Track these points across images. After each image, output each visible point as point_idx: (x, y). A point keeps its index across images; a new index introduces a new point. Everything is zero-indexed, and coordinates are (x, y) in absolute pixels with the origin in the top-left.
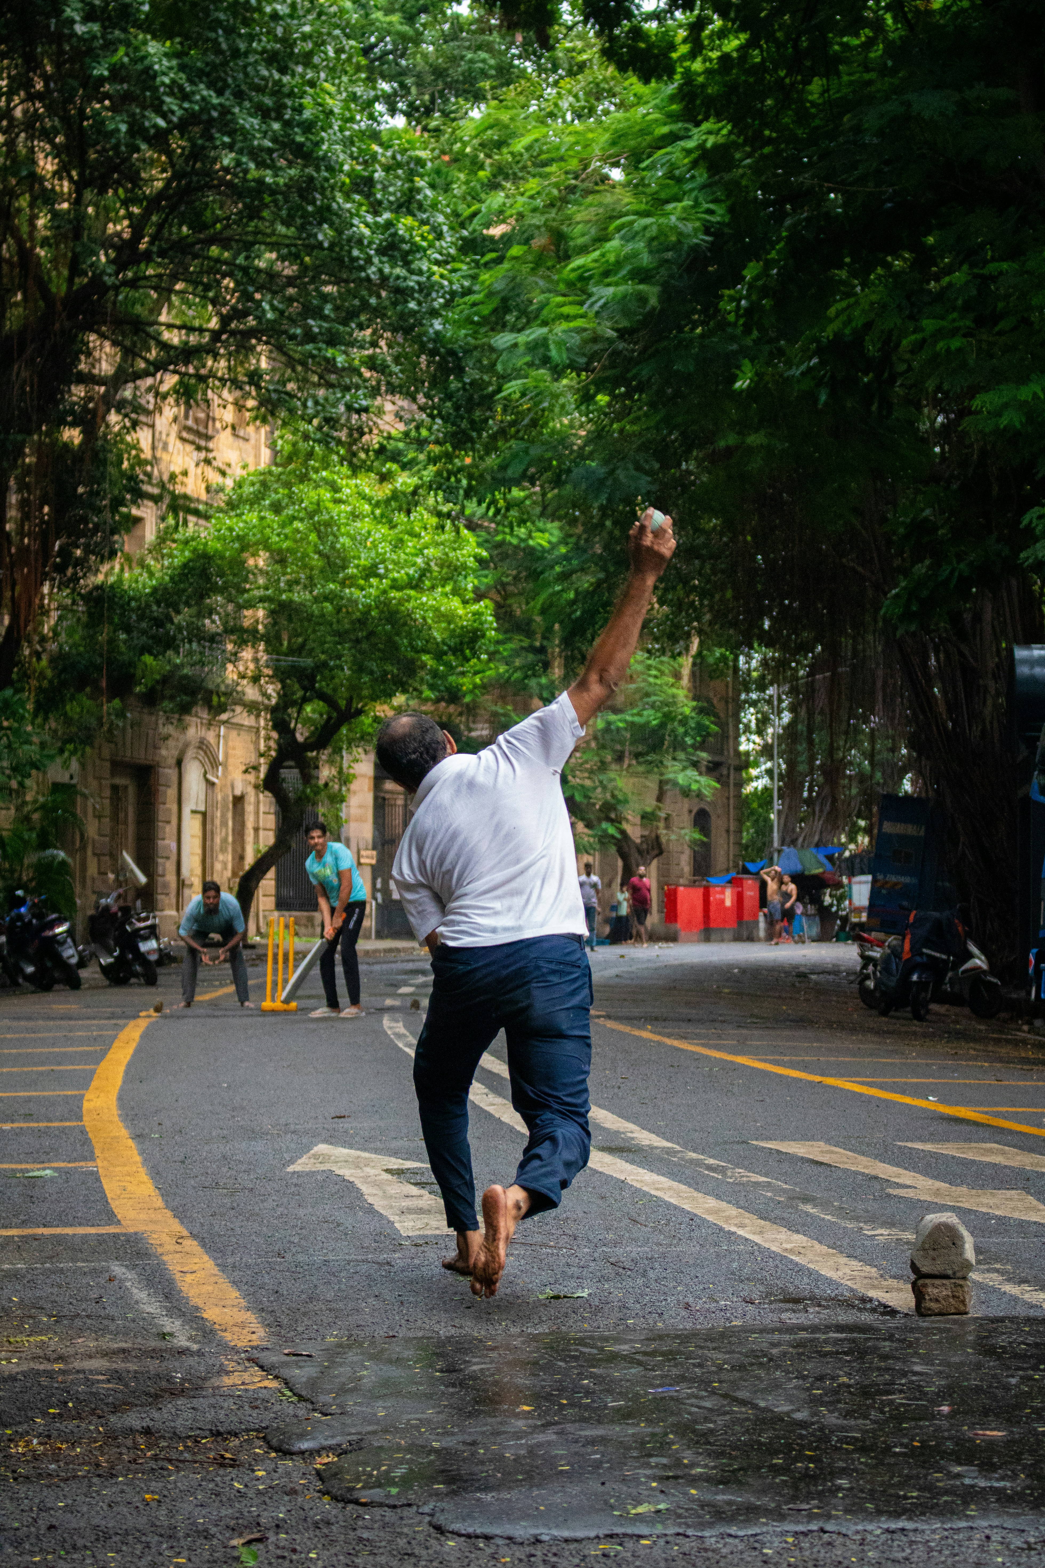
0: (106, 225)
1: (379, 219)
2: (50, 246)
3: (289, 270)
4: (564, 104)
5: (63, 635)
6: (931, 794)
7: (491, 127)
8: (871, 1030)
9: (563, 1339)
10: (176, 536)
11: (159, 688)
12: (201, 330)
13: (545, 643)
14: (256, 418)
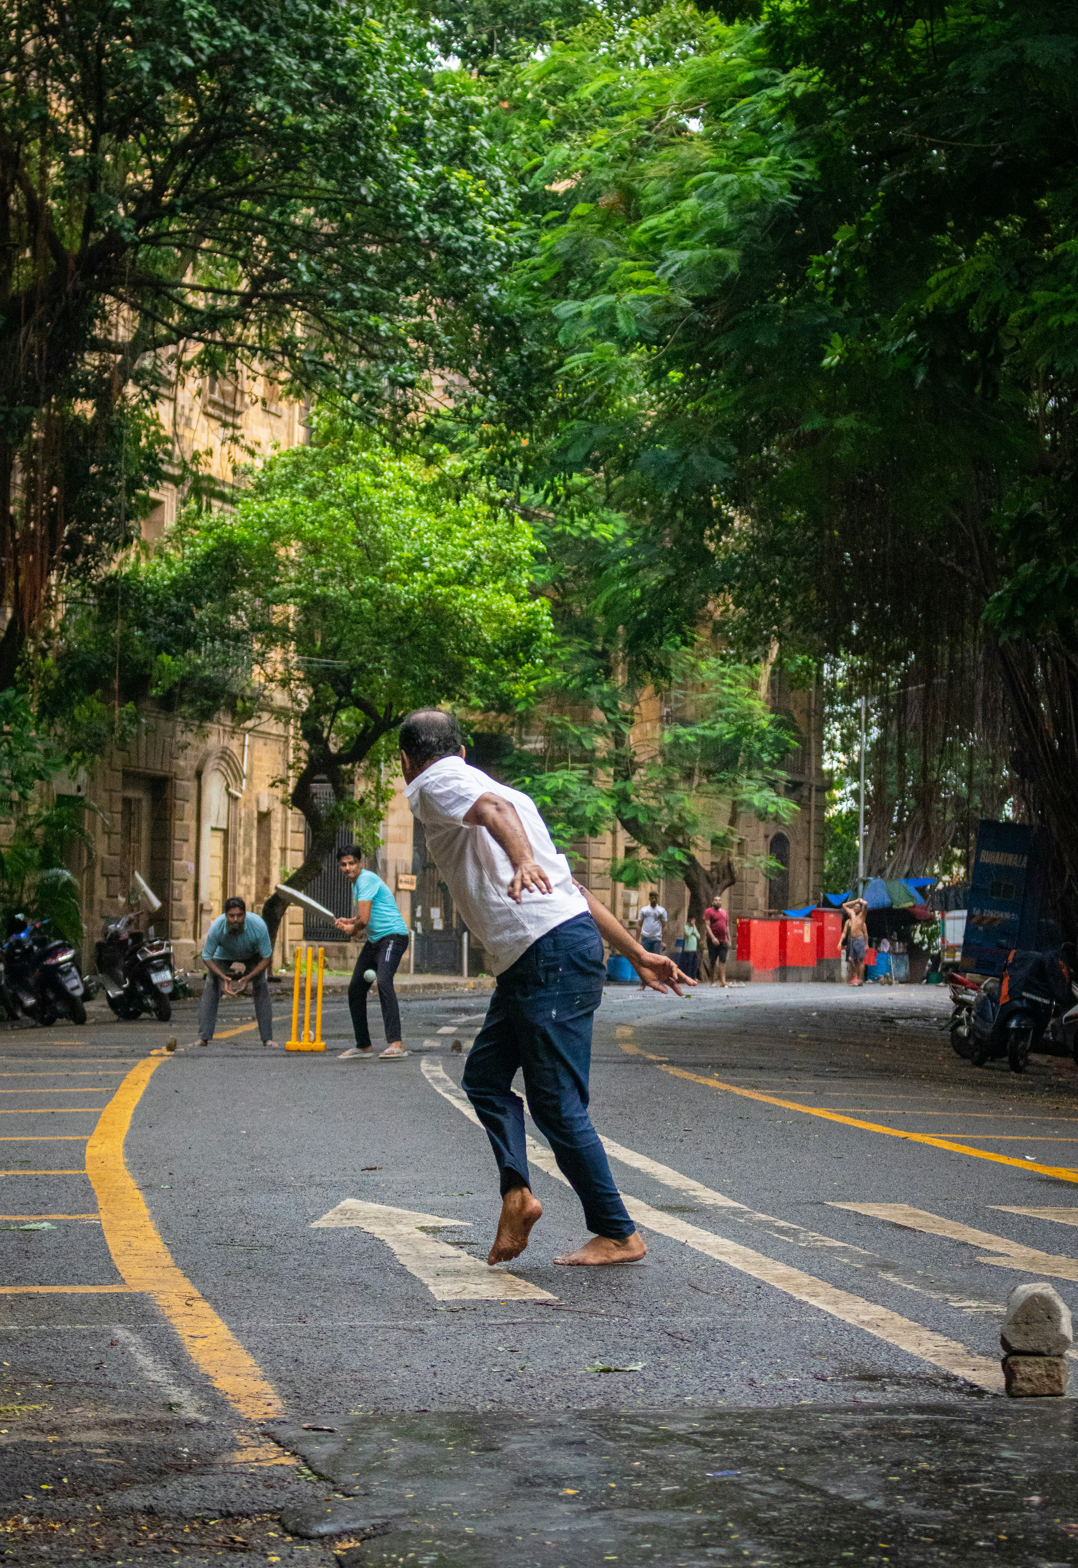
0: (126, 174)
1: (428, 172)
2: (63, 197)
3: (328, 227)
4: (638, 47)
5: (72, 631)
6: (1035, 821)
7: (555, 71)
8: (963, 1082)
9: (614, 1416)
10: (198, 523)
11: (177, 690)
12: (229, 293)
13: (607, 646)
14: (289, 392)
